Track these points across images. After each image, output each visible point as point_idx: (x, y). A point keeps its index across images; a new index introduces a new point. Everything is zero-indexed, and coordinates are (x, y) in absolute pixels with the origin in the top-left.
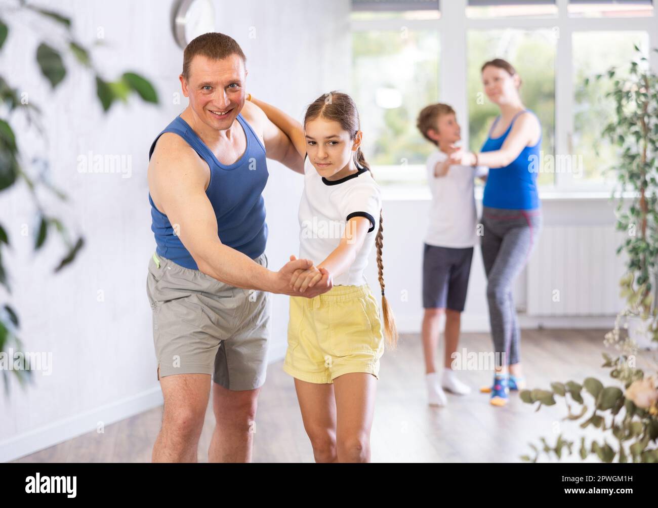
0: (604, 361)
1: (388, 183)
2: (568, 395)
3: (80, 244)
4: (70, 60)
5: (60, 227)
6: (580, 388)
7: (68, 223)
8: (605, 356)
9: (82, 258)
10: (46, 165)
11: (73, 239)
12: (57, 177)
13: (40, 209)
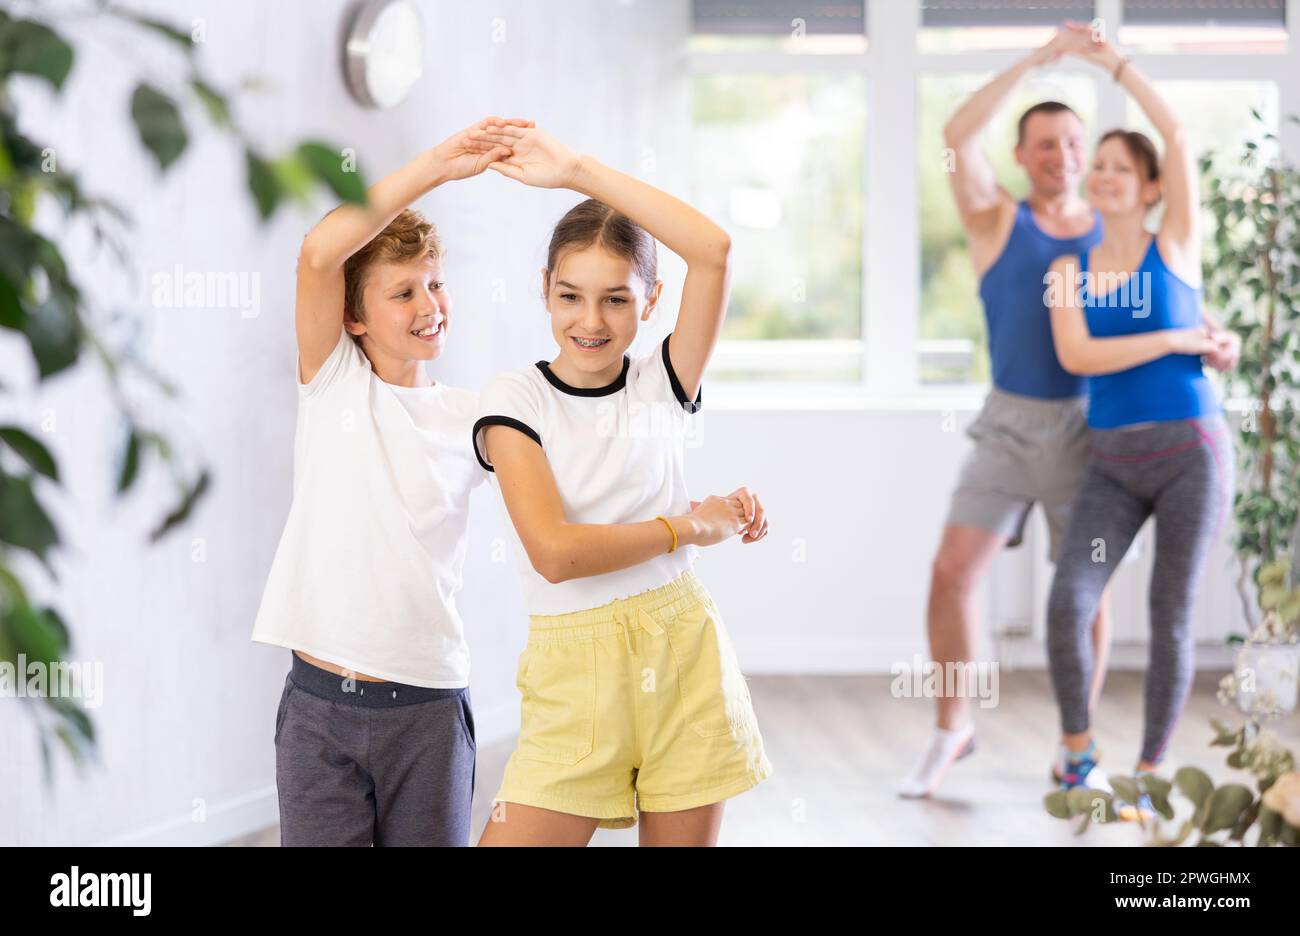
0: (1213, 735)
1: (753, 375)
2: (1146, 802)
3: (202, 484)
4: (195, 116)
5: (166, 451)
6: (1167, 787)
7: (181, 442)
8: (1215, 725)
9: (206, 513)
10: (138, 326)
11: (191, 474)
12: (158, 350)
13: (127, 414)
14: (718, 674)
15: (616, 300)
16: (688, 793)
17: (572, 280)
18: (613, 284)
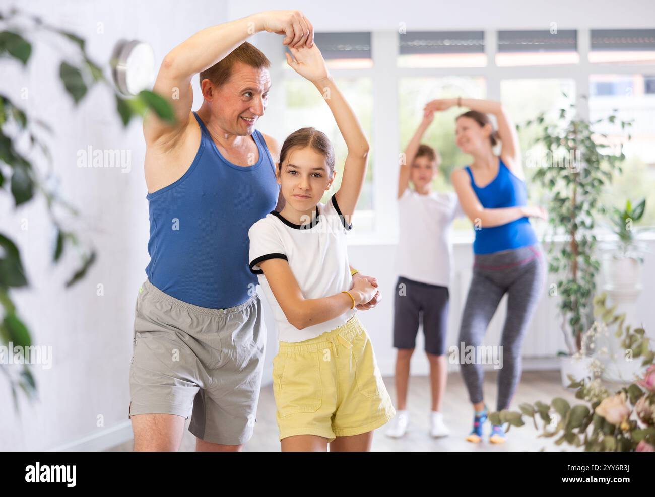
3: (92, 258)
5: (75, 240)
6: (548, 408)
13: (56, 223)
14: (372, 367)
15: (317, 175)
16: (361, 425)
17: (296, 164)
18: (316, 166)
